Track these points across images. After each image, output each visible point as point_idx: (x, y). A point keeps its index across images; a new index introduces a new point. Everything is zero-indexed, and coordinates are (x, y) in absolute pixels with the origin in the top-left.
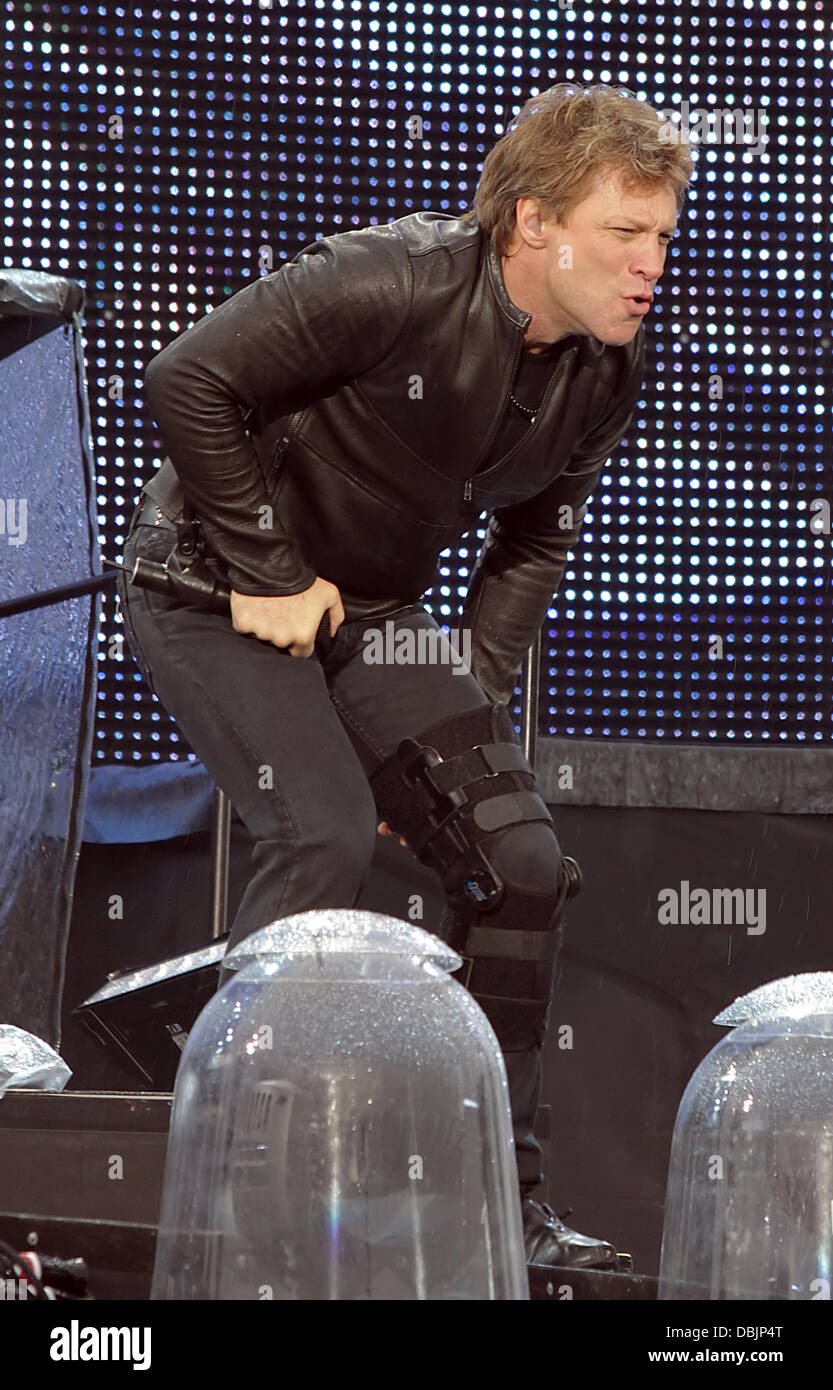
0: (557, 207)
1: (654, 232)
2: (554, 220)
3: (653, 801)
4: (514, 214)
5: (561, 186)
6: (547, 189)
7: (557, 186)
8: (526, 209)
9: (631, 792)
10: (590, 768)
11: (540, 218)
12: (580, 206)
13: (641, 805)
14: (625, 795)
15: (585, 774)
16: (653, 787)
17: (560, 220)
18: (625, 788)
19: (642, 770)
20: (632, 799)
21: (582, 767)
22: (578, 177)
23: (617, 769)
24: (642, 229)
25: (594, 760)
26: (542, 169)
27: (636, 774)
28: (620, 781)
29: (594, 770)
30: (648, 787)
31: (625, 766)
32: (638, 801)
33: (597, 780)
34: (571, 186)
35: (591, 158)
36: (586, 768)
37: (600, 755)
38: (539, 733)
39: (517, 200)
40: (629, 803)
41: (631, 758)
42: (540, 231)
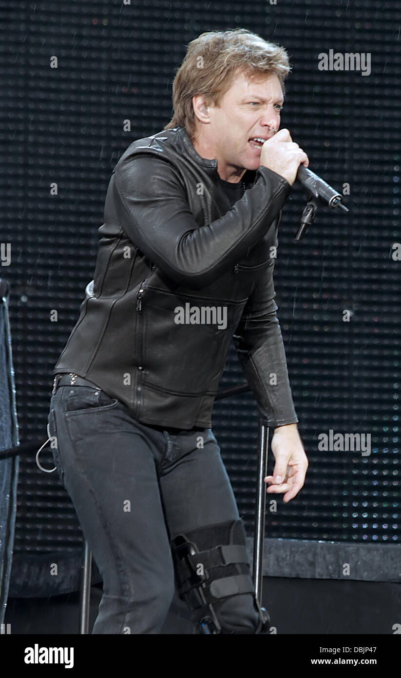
0: (214, 97)
1: (271, 103)
2: (213, 104)
3: (330, 576)
4: (192, 107)
5: (214, 85)
6: (206, 88)
7: (211, 85)
8: (198, 102)
9: (318, 570)
10: (294, 557)
11: (206, 105)
12: (226, 94)
13: (324, 577)
14: (315, 572)
15: (292, 560)
16: (330, 567)
17: (217, 104)
18: (315, 568)
19: (324, 558)
20: (319, 573)
21: (290, 555)
22: (222, 78)
23: (310, 557)
24: (263, 102)
25: (297, 552)
26: (202, 78)
27: (320, 560)
28: (312, 564)
29: (297, 557)
30: (327, 568)
31: (315, 555)
32: (322, 576)
33: (299, 563)
34: (220, 83)
35: (228, 65)
36: (292, 556)
37: (300, 549)
38: (265, 537)
39: (192, 98)
40: (317, 577)
41: (319, 551)
42: (207, 112)
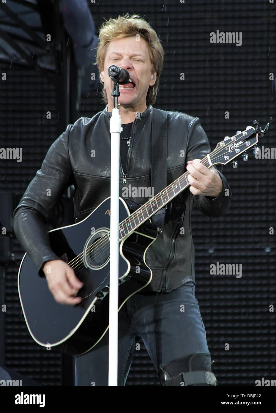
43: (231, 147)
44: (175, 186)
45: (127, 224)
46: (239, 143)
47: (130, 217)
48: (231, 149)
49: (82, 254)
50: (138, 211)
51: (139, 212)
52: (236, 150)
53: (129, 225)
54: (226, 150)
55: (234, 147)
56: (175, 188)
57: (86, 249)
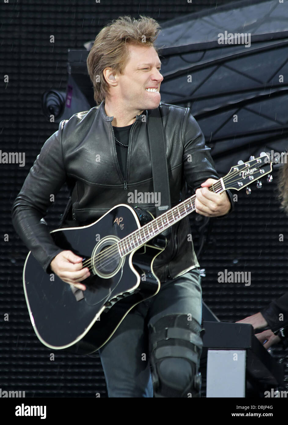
42: (115, 79)
43: (245, 173)
44: (187, 206)
45: (137, 237)
46: (253, 169)
47: (140, 230)
48: (245, 175)
49: (90, 261)
50: (148, 225)
51: (150, 226)
52: (250, 177)
53: (139, 238)
54: (240, 175)
55: (248, 174)
56: (187, 208)
57: (94, 257)
